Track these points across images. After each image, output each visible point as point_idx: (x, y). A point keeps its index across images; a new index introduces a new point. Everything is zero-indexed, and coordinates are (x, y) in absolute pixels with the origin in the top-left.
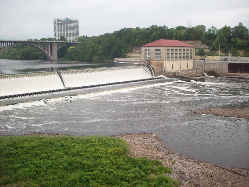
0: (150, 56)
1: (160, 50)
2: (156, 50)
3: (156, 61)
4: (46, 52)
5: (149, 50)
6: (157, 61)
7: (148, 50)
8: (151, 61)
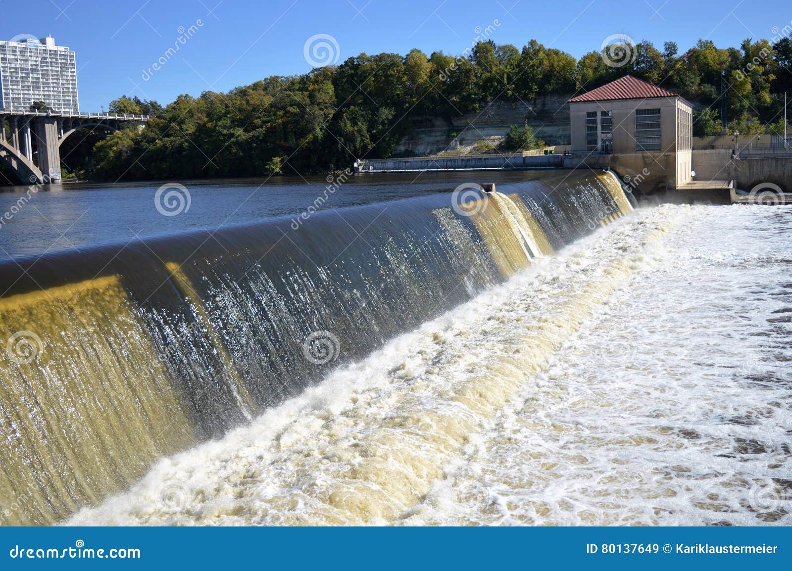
0: (609, 135)
1: (658, 111)
2: (639, 112)
3: (640, 154)
4: (18, 154)
5: (604, 114)
6: (648, 154)
7: (599, 114)
8: (619, 155)
